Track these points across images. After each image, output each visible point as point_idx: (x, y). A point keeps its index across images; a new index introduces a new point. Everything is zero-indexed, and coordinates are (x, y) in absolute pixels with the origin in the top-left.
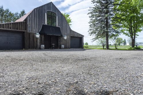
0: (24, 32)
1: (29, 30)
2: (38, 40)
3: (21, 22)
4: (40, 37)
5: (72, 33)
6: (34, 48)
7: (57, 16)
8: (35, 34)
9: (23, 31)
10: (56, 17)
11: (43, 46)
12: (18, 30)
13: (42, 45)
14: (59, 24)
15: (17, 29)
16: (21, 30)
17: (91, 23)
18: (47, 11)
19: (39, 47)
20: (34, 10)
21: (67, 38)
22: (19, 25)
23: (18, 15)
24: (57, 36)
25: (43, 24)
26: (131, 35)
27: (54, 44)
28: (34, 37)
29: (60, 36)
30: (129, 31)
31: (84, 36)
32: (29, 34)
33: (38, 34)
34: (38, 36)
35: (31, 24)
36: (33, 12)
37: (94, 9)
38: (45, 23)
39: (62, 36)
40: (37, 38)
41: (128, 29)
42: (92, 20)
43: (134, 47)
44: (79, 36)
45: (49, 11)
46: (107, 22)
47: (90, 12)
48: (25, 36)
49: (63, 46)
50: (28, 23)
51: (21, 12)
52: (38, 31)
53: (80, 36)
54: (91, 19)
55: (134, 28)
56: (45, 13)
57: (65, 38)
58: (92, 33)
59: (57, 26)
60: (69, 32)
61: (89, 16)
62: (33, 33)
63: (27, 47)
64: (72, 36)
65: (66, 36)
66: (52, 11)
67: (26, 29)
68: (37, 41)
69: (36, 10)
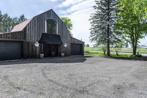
0: (23, 42)
1: (28, 39)
2: (38, 49)
3: (20, 32)
4: (40, 45)
5: (72, 40)
6: (32, 58)
7: (57, 23)
8: (35, 42)
9: (22, 40)
10: (56, 25)
11: (43, 55)
12: (17, 40)
13: (41, 54)
14: (59, 32)
15: (16, 38)
16: (19, 40)
17: (92, 30)
18: (48, 18)
19: (38, 56)
20: (34, 18)
21: (67, 45)
22: (18, 35)
23: (18, 20)
24: (58, 45)
25: (42, 32)
26: (132, 42)
27: (53, 53)
28: (33, 45)
29: (60, 44)
30: (131, 38)
31: (84, 43)
32: (28, 43)
33: (37, 43)
34: (37, 45)
35: (30, 33)
36: (32, 20)
37: (95, 15)
38: (45, 32)
39: (62, 44)
40: (36, 47)
41: (130, 36)
42: (94, 26)
43: (135, 54)
44: (79, 43)
45: (49, 18)
46: (108, 29)
47: (91, 18)
48: (24, 46)
49: (63, 54)
50: (27, 32)
51: (20, 16)
52: (38, 40)
53: (81, 43)
54: (92, 25)
55: (136, 35)
56: (45, 21)
57: (66, 46)
58: (93, 40)
59: (57, 33)
60: (69, 39)
61: (91, 22)
62: (32, 42)
63: (26, 56)
64: (72, 43)
65: (66, 44)
66: (52, 18)
67: (25, 38)
68: (36, 50)
69: (36, 18)
